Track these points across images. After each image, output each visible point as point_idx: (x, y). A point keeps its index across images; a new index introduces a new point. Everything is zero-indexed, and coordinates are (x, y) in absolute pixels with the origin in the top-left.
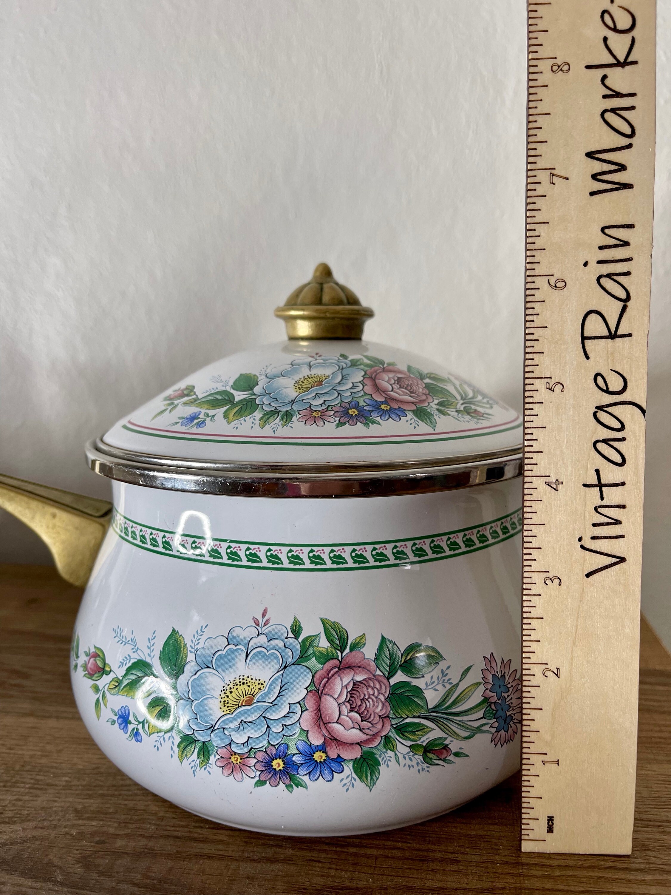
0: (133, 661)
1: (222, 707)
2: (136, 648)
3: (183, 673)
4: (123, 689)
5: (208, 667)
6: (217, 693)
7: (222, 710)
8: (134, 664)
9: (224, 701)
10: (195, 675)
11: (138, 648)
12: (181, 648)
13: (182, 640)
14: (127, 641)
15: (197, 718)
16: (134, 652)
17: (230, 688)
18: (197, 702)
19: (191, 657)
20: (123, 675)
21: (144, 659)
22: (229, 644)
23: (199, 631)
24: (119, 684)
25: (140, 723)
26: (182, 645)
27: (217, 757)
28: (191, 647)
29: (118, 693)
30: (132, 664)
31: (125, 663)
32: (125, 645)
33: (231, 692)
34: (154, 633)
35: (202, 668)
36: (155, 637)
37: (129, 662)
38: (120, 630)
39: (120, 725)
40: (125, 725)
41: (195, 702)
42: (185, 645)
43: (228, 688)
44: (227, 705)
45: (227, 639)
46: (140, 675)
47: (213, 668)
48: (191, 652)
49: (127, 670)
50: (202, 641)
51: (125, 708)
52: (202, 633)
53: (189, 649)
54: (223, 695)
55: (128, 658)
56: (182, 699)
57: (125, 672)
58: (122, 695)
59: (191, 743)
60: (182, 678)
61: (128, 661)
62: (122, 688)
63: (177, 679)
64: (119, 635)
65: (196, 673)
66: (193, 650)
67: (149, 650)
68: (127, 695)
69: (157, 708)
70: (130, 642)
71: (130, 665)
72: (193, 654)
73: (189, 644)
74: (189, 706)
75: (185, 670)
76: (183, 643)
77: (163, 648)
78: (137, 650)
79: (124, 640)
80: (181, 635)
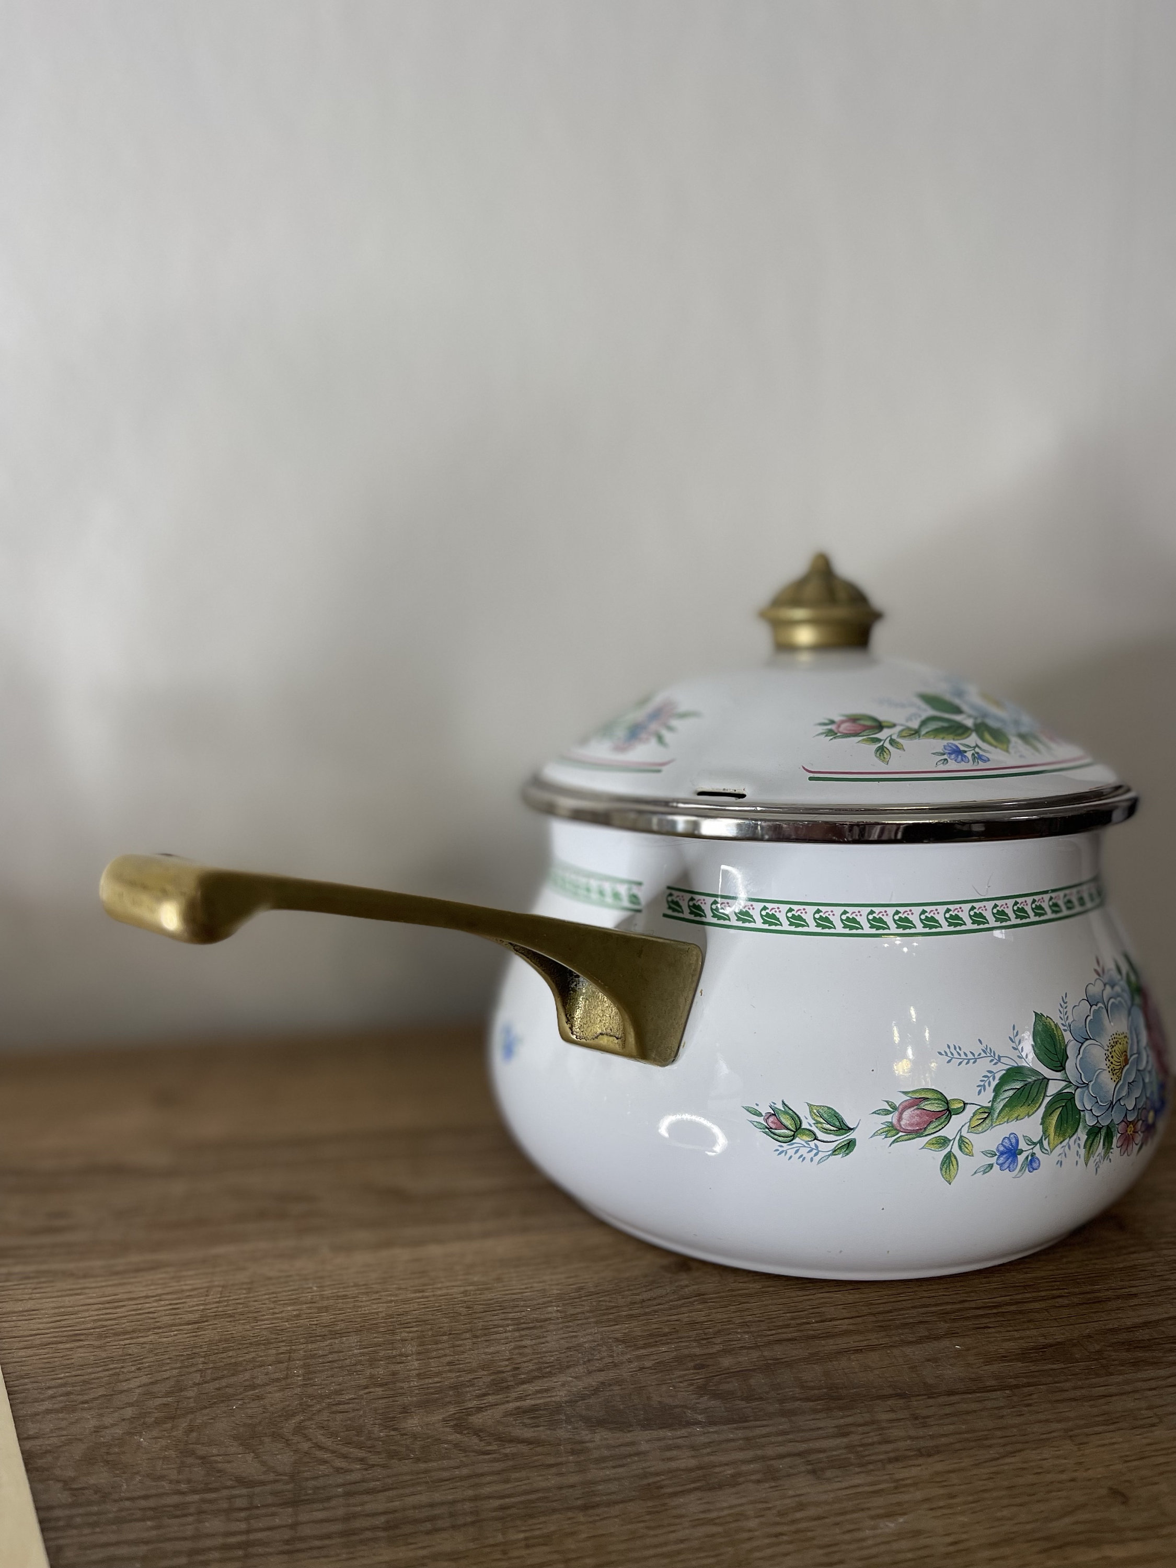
0: (998, 1076)
1: (1112, 1077)
2: (997, 1057)
3: (1067, 1057)
4: (998, 1116)
5: (1087, 1039)
6: (1103, 1064)
7: (1113, 1079)
8: (1001, 1078)
9: (1112, 1070)
10: (1079, 1054)
11: (999, 1057)
12: (1054, 1031)
13: (1051, 1022)
14: (976, 1057)
15: (1097, 1102)
16: (995, 1064)
17: (1111, 1053)
18: (1092, 1083)
19: (1067, 1036)
20: (991, 1099)
21: (1016, 1065)
22: (1091, 1006)
23: (1062, 1004)
24: (989, 1113)
25: (1036, 1144)
26: (1053, 1027)
27: (1119, 1135)
28: (1062, 1024)
29: (992, 1125)
30: (999, 1079)
31: (987, 1084)
32: (974, 1062)
33: (1112, 1057)
34: (1014, 1029)
35: (1082, 1044)
36: (1017, 1032)
37: (994, 1079)
38: (955, 1048)
39: (1001, 1165)
40: (1012, 1161)
41: (1091, 1084)
42: (1056, 1025)
43: (1108, 1053)
44: (1114, 1072)
45: (1088, 1001)
46: (1018, 1087)
47: (1091, 1039)
48: (1065, 1030)
49: (994, 1090)
50: (1069, 1014)
51: (1008, 1138)
52: (1065, 1005)
53: (1062, 1028)
54: (1109, 1063)
55: (989, 1075)
56: (1078, 1087)
57: (993, 1094)
58: (1000, 1124)
59: (1097, 1134)
60: (1069, 1065)
61: (991, 1078)
62: (996, 1115)
63: (1064, 1069)
64: (956, 1055)
65: (1079, 1051)
66: (1066, 1028)
67: (1017, 1051)
68: (1008, 1120)
69: (1054, 1113)
70: (983, 1055)
71: (997, 1081)
72: (1068, 1032)
73: (1059, 1022)
74: (1087, 1091)
75: (1068, 1053)
76: (1052, 1024)
77: (1034, 1041)
78: (999, 1060)
79: (970, 1056)
80: (1047, 1017)
